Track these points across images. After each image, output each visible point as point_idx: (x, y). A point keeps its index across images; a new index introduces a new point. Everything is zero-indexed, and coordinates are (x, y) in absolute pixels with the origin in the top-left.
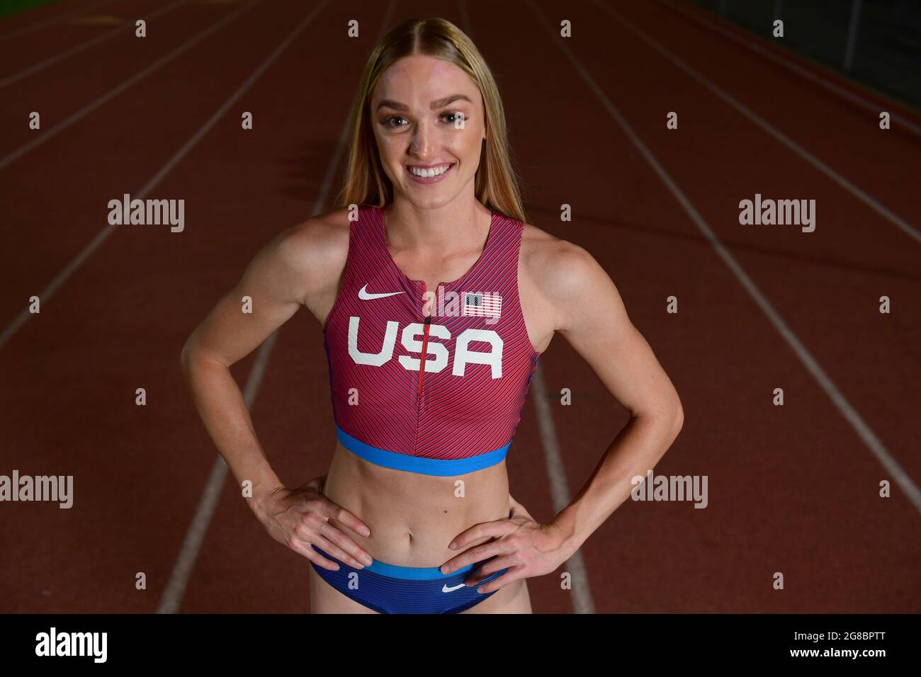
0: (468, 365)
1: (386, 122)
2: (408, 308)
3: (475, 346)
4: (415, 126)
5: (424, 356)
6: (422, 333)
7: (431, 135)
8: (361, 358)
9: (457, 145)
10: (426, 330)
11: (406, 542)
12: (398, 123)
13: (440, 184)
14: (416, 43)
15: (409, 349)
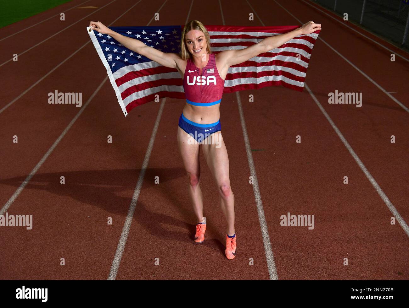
0: (210, 83)
1: (188, 43)
2: (197, 74)
3: (210, 79)
4: (194, 43)
5: (201, 82)
6: (200, 78)
7: (197, 44)
8: (190, 84)
9: (202, 45)
10: (201, 77)
11: (200, 119)
12: (191, 43)
13: (200, 53)
14: (192, 28)
15: (198, 81)
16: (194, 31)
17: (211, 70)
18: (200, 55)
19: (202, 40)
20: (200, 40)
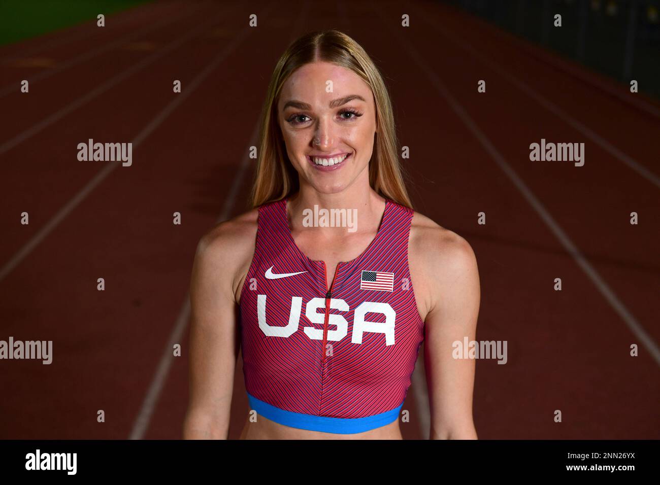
0: (365, 334)
1: (291, 119)
3: (371, 317)
4: (317, 121)
5: (326, 327)
6: (323, 306)
7: (331, 130)
8: (271, 331)
9: (353, 137)
10: (328, 304)
12: (301, 120)
13: (339, 171)
14: (317, 52)
15: (313, 321)
16: (327, 67)
17: (380, 275)
18: (338, 184)
19: (358, 115)
20: (345, 114)
